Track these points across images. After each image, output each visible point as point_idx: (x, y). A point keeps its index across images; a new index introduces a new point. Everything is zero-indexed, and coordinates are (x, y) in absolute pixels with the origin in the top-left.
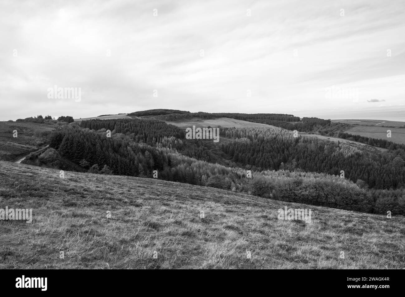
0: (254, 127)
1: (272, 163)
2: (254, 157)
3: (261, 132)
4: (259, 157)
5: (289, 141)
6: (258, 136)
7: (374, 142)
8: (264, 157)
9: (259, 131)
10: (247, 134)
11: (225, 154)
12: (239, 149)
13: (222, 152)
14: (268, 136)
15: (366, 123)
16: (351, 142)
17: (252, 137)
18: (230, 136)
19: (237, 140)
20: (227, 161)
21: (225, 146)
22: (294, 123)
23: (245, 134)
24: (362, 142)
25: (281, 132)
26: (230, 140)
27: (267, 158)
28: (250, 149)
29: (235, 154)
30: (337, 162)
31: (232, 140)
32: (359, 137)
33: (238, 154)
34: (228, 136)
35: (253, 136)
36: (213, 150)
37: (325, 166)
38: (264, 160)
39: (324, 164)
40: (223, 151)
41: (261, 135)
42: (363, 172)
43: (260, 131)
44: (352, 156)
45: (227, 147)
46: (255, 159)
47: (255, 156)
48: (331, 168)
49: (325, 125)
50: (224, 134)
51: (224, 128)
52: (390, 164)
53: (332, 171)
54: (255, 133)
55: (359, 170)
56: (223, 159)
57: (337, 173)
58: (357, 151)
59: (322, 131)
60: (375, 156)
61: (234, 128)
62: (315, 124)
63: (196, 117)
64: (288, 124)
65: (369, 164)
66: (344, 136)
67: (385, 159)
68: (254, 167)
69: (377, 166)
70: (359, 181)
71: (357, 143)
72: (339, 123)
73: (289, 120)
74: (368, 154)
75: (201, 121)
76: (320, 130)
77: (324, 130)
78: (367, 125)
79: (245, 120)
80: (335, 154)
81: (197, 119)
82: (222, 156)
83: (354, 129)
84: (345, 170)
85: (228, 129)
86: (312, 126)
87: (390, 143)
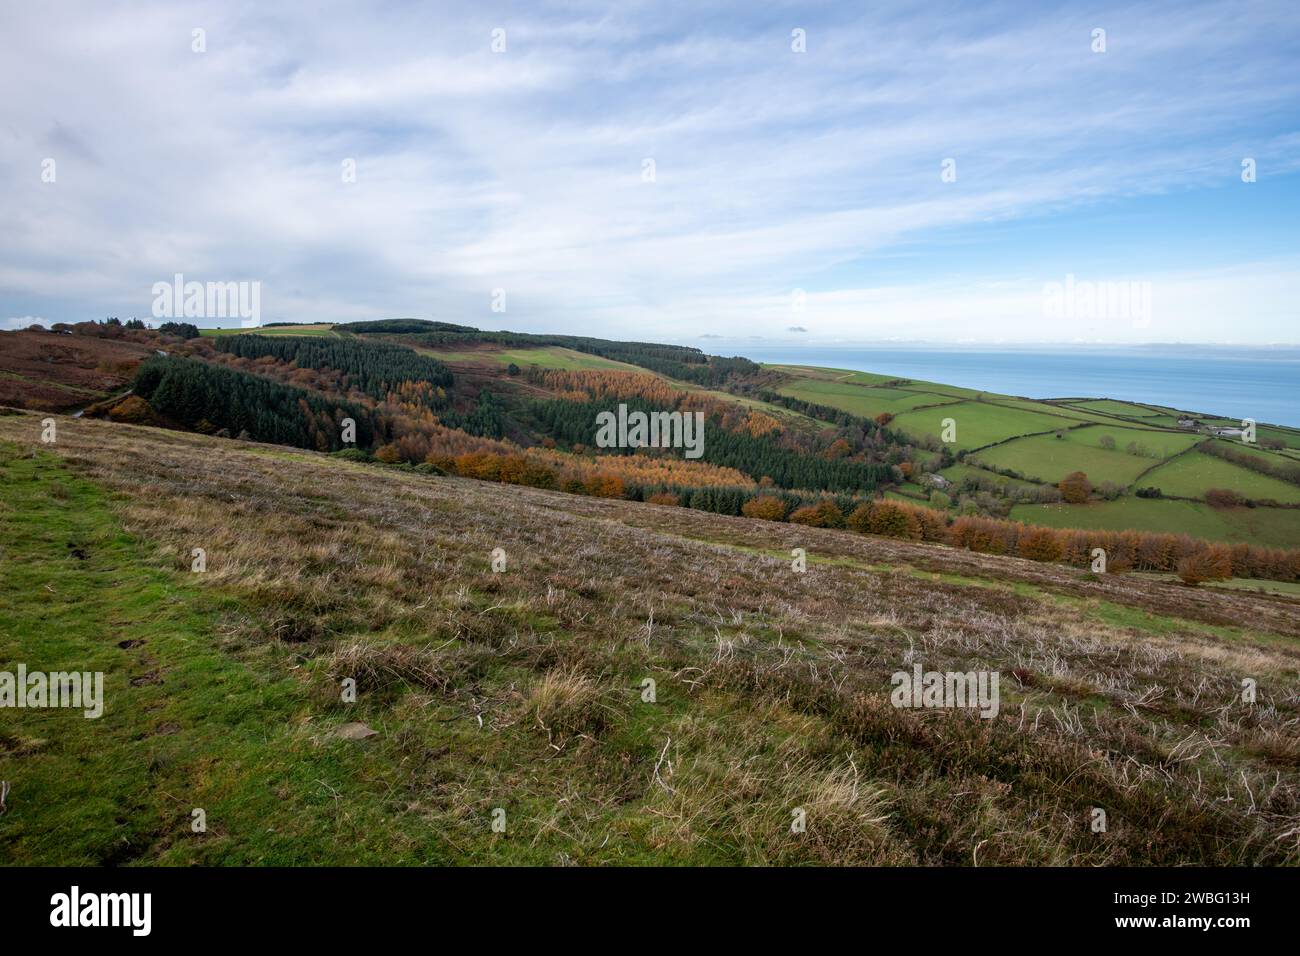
0: (602, 371)
2: (589, 429)
3: (615, 380)
5: (664, 403)
7: (817, 412)
9: (610, 379)
10: (586, 383)
11: (538, 422)
12: (566, 412)
13: (533, 418)
15: (820, 375)
16: (775, 408)
17: (594, 389)
18: (552, 385)
19: (564, 394)
20: (538, 436)
21: (538, 407)
22: (692, 366)
23: (582, 384)
24: (796, 410)
26: (553, 394)
28: (586, 414)
29: (556, 423)
30: (737, 446)
31: (555, 395)
32: (793, 399)
33: (562, 423)
34: (548, 385)
35: (597, 388)
36: (514, 414)
37: (717, 452)
39: (715, 447)
40: (535, 415)
41: (612, 388)
42: (776, 464)
43: (612, 379)
44: (766, 435)
45: (543, 407)
46: (591, 435)
48: (726, 455)
49: (748, 374)
50: (540, 382)
51: (543, 369)
52: (826, 451)
53: (726, 460)
54: (601, 382)
55: (770, 460)
56: (532, 432)
57: (732, 465)
58: (775, 426)
59: (741, 385)
60: (805, 437)
61: (564, 370)
62: (731, 370)
63: (490, 341)
64: (682, 367)
65: (791, 451)
66: (768, 398)
67: (820, 443)
68: (588, 448)
69: (802, 455)
70: (764, 479)
71: (785, 412)
72: (774, 371)
73: (687, 359)
74: (793, 433)
75: (498, 352)
76: (737, 383)
77: (746, 383)
78: (820, 379)
79: (598, 353)
80: (738, 429)
81: (490, 347)
82: (532, 425)
83: (797, 384)
84: (748, 460)
85: (549, 372)
86: (725, 374)
87: (842, 414)
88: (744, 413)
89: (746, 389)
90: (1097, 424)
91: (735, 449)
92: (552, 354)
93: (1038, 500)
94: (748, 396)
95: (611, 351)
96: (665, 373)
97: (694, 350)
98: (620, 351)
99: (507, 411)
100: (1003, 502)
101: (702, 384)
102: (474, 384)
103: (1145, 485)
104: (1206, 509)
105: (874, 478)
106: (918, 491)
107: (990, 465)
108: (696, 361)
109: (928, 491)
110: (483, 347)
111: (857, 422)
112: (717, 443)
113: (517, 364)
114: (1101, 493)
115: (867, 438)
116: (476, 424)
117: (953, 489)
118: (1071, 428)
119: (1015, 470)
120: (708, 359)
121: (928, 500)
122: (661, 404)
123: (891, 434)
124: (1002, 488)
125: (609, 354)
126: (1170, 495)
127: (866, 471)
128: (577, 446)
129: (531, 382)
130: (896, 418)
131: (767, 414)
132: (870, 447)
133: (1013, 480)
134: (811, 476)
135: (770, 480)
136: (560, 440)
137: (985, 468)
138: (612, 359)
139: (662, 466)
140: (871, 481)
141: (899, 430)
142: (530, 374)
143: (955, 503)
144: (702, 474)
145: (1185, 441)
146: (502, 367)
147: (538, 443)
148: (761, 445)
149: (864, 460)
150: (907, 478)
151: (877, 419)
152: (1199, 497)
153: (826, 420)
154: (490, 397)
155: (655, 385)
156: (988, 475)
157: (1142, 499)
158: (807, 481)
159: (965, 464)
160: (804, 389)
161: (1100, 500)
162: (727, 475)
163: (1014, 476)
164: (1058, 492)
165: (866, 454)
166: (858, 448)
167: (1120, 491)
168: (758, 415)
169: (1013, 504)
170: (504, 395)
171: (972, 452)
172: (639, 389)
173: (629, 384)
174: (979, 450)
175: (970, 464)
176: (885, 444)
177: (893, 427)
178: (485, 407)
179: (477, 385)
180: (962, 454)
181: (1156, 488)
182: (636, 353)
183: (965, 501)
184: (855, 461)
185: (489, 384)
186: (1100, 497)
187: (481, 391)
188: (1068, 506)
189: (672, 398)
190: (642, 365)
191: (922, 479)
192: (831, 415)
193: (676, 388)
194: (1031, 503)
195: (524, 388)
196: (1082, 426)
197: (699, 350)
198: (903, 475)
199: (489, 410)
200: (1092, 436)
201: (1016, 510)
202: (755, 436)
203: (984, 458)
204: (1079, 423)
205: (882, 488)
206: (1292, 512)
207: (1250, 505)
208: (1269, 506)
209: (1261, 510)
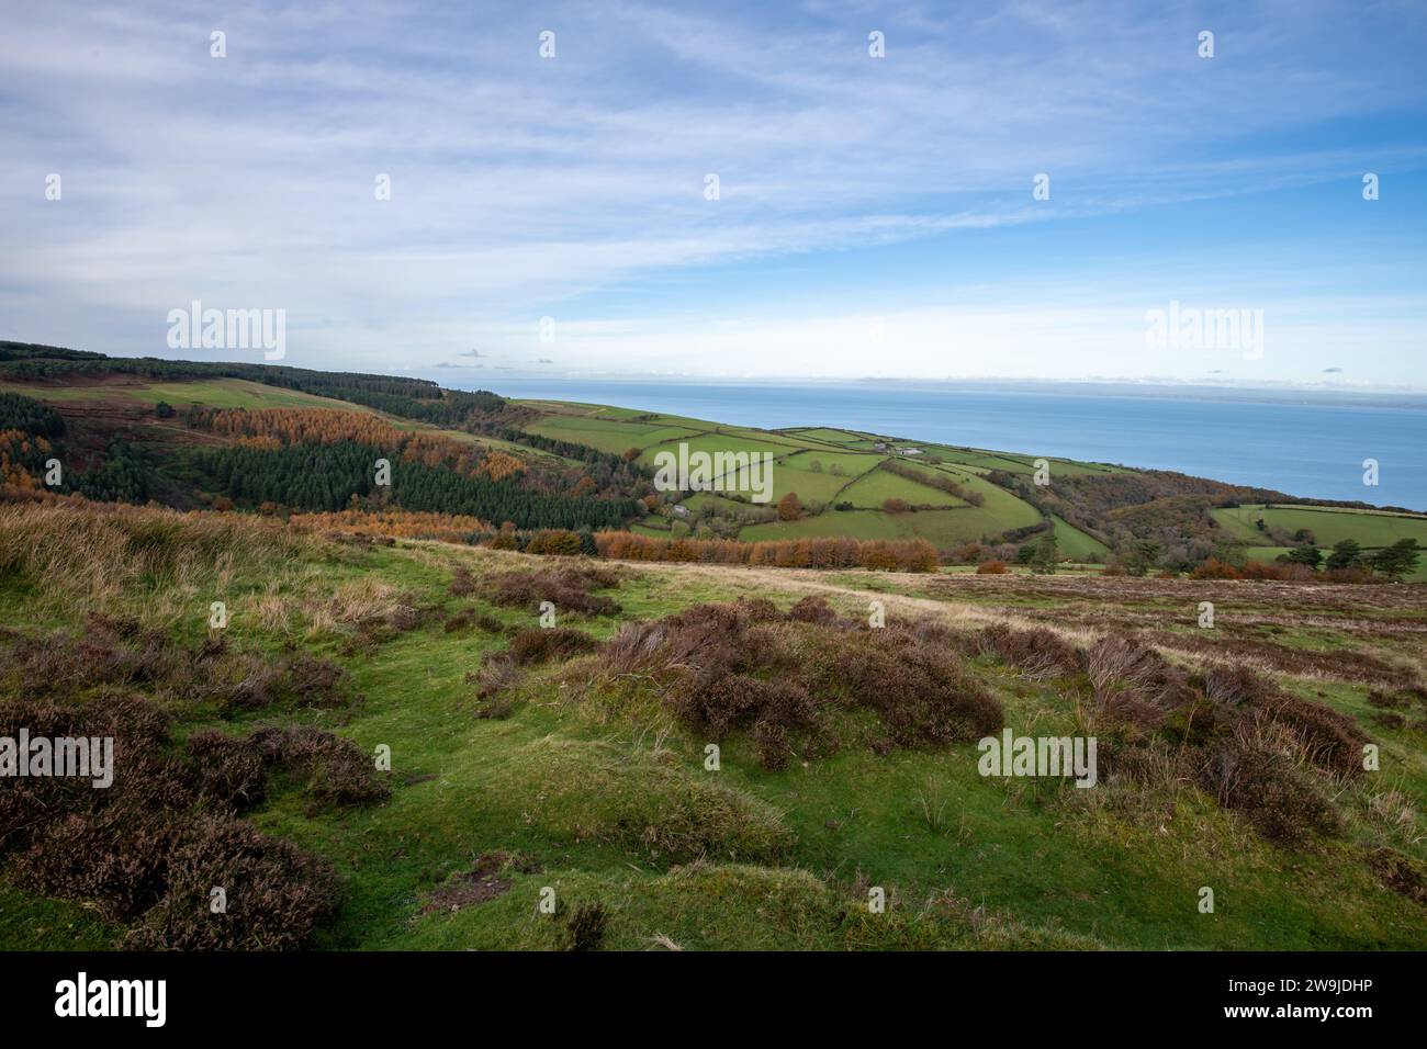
0: (298, 410)
1: (327, 495)
2: (282, 483)
3: (317, 421)
4: (298, 482)
5: (385, 446)
6: (305, 433)
7: (565, 449)
8: (310, 483)
9: (310, 420)
10: (276, 425)
11: (206, 478)
12: (247, 463)
13: (197, 473)
14: (336, 433)
15: (571, 411)
16: (519, 448)
17: (287, 433)
18: (226, 429)
19: (244, 440)
20: (206, 496)
21: (205, 459)
22: (425, 402)
23: (270, 427)
24: (544, 449)
25: (368, 424)
26: (226, 440)
27: (319, 485)
28: (276, 464)
29: (233, 478)
30: (475, 490)
31: (230, 442)
32: (539, 437)
33: (241, 478)
34: (219, 430)
35: (292, 431)
36: (167, 469)
37: (452, 498)
38: (310, 489)
39: (450, 494)
40: (201, 469)
41: (312, 431)
42: (518, 507)
43: (313, 420)
44: (507, 477)
45: (212, 458)
46: (284, 489)
47: (287, 480)
48: (463, 501)
49: (492, 410)
50: (207, 426)
51: (210, 409)
52: (572, 489)
53: (463, 507)
54: (298, 424)
55: (513, 503)
56: (196, 491)
57: (470, 512)
58: (519, 466)
59: (483, 423)
60: (550, 477)
61: (242, 409)
62: (471, 406)
63: (125, 372)
64: (411, 404)
65: (535, 492)
66: (511, 437)
67: (565, 482)
68: (280, 505)
69: (548, 496)
70: (506, 524)
71: (531, 450)
72: (520, 407)
73: (417, 394)
74: (538, 473)
75: (139, 387)
76: (480, 421)
77: (489, 421)
78: (571, 415)
79: (296, 386)
80: (476, 473)
81: (125, 379)
82: (196, 482)
83: (546, 421)
84: (489, 505)
85: (219, 411)
86: (464, 410)
87: (590, 450)
88: (483, 454)
89: (490, 427)
90: (809, 450)
91: (473, 494)
92: (224, 388)
93: (761, 520)
94: (490, 435)
95: (315, 383)
96: (387, 410)
97: (427, 382)
98: (328, 384)
99: (156, 466)
100: (734, 525)
101: (437, 422)
102: (100, 432)
103: (841, 500)
104: (884, 516)
105: (619, 514)
106: (662, 523)
107: (723, 493)
108: (430, 396)
109: (670, 522)
110: (112, 381)
111: (605, 458)
112: (451, 489)
113: (169, 403)
114: (809, 510)
115: (615, 474)
116: (105, 486)
117: (692, 517)
118: (790, 455)
119: (743, 496)
120: (445, 394)
121: (670, 530)
122: (381, 448)
123: (638, 469)
124: (733, 513)
125: (312, 387)
126: (859, 506)
127: (611, 507)
128: (266, 505)
129: (194, 426)
130: (644, 453)
131: (509, 454)
132: (617, 483)
133: (743, 505)
134: (557, 517)
135: (513, 525)
136: (240, 499)
137: (719, 495)
138: (316, 394)
139: (382, 521)
140: (617, 516)
141: (646, 464)
142: (191, 415)
143: (693, 529)
144: (431, 525)
145: (873, 460)
146: (146, 407)
147: (207, 505)
148: (503, 488)
149: (612, 497)
150: (652, 511)
151: (626, 454)
152: (880, 507)
153: (575, 457)
154: (128, 447)
155: (372, 426)
156: (721, 501)
157: (840, 512)
158: (553, 523)
160: (553, 425)
161: (808, 516)
162: (462, 524)
163: (743, 501)
164: (776, 511)
165: (613, 490)
166: (606, 484)
167: (824, 506)
168: (500, 456)
169: (741, 526)
170: (151, 445)
172: (351, 431)
173: (336, 425)
176: (632, 479)
177: (640, 463)
178: (119, 462)
179: (107, 433)
181: (849, 502)
182: (350, 386)
183: (702, 528)
184: (604, 497)
185: (125, 430)
186: (808, 513)
187: (112, 440)
188: (784, 523)
189: (395, 440)
190: (358, 401)
191: (664, 510)
192: (580, 452)
193: (400, 428)
194: (755, 524)
195: (183, 435)
196: (798, 452)
197: (434, 384)
198: (647, 508)
199: (125, 466)
200: (804, 461)
201: (745, 532)
202: (496, 478)
204: (794, 450)
205: (628, 523)
206: (941, 512)
207: (913, 509)
208: (926, 509)
209: (920, 514)
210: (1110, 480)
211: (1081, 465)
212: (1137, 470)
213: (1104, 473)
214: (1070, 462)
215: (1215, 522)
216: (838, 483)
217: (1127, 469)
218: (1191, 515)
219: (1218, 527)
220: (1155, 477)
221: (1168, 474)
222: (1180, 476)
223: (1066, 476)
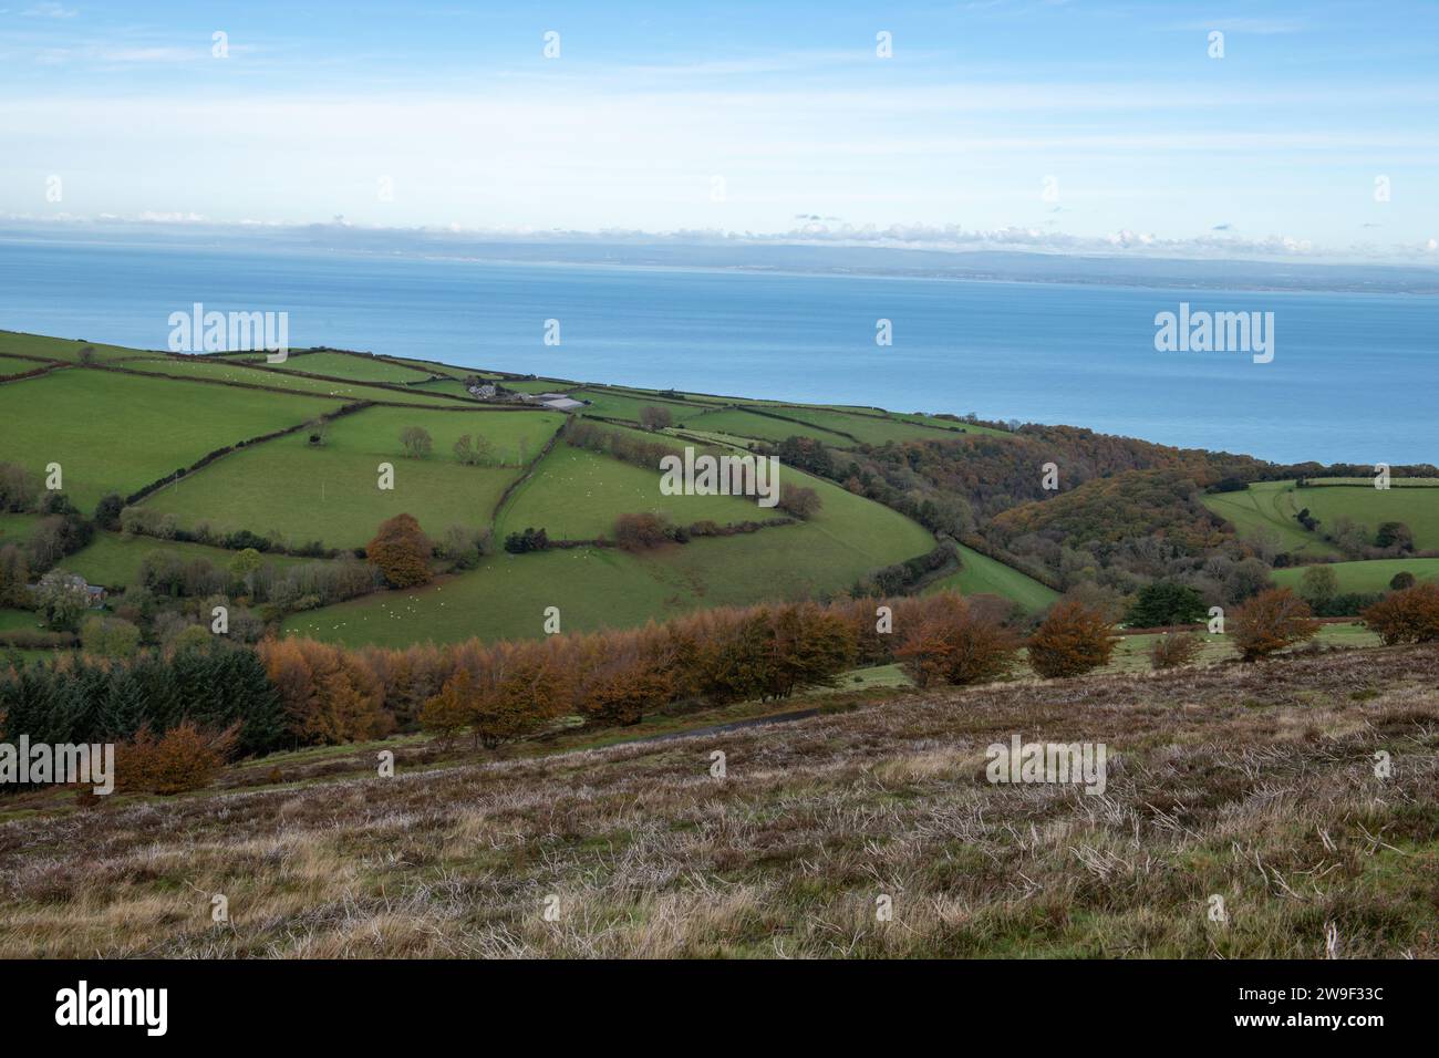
93: (333, 595)
103: (517, 523)
104: (622, 559)
107: (193, 527)
109: (67, 625)
114: (447, 557)
119: (261, 532)
126: (561, 539)
133: (263, 557)
137: (181, 537)
152: (607, 536)
156: (192, 555)
157: (520, 557)
159: (125, 534)
161: (448, 572)
163: (263, 547)
164: (370, 567)
167: (478, 543)
169: (282, 615)
171: (132, 500)
174: (145, 492)
175: (139, 531)
180: (111, 511)
181: (537, 529)
186: (447, 566)
194: (320, 605)
203: (174, 509)
206: (740, 537)
207: (680, 537)
208: (708, 534)
209: (698, 547)
210: (972, 448)
211: (906, 420)
212: (1001, 426)
213: (954, 436)
214: (885, 416)
215: (1224, 521)
216: (488, 486)
217: (984, 424)
218: (1173, 510)
219: (1233, 530)
220: (1044, 437)
221: (1062, 430)
222: (1085, 434)
223: (889, 444)
